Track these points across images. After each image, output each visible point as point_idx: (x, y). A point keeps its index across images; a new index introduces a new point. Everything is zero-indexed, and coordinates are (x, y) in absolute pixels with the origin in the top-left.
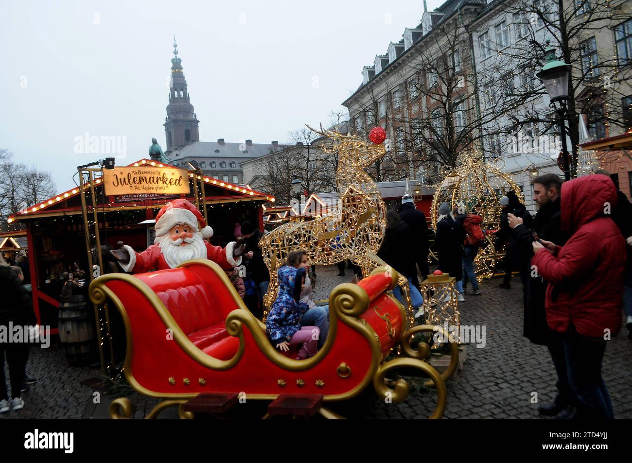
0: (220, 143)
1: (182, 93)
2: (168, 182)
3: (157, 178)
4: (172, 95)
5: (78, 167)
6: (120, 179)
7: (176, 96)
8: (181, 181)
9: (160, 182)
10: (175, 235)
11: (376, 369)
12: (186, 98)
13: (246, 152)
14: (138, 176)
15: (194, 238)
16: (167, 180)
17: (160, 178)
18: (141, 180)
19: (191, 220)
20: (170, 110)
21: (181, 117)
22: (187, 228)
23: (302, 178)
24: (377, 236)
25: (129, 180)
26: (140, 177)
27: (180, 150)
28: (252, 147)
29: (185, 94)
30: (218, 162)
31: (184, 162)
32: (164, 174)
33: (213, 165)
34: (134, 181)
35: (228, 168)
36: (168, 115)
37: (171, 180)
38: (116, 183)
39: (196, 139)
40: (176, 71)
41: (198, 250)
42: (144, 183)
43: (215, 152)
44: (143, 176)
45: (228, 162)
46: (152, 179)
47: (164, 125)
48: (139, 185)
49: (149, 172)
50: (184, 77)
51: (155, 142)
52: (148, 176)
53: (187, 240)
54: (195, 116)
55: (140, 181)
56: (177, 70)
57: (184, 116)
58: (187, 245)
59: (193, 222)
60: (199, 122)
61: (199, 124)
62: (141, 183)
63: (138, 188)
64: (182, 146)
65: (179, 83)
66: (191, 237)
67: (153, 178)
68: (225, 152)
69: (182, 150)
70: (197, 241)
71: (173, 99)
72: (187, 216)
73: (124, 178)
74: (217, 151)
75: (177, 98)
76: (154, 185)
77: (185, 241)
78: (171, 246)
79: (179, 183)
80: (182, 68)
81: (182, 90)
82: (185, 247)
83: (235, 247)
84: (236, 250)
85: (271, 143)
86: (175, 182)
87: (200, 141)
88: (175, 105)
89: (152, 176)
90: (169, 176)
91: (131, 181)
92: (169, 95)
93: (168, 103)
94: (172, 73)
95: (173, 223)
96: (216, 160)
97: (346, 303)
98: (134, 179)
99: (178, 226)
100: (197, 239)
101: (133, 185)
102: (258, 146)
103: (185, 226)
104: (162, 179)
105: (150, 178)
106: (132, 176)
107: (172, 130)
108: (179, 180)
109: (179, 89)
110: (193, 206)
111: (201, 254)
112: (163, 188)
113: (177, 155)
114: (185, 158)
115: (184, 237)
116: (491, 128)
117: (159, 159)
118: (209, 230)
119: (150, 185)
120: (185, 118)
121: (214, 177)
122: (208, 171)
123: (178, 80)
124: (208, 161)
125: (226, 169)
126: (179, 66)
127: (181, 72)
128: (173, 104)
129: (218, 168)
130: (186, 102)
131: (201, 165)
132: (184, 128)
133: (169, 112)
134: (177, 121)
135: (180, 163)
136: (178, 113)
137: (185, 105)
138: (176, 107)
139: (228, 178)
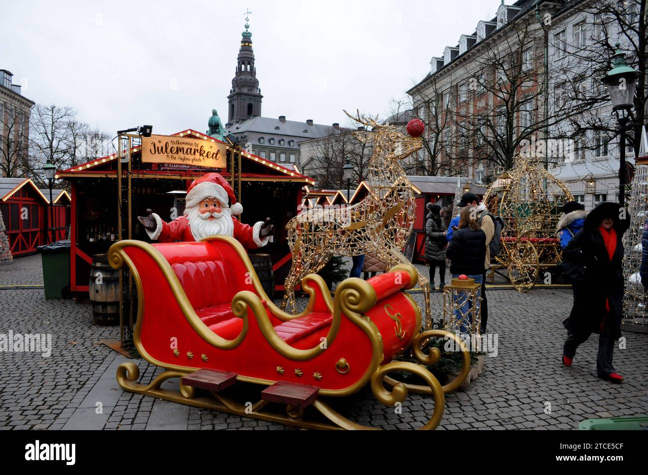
0: (281, 120)
1: (249, 67)
2: (205, 155)
3: (195, 149)
4: (239, 68)
5: (118, 132)
6: (158, 148)
7: (243, 70)
8: (218, 156)
9: (197, 154)
10: (204, 208)
11: (375, 369)
12: (253, 72)
13: (306, 131)
14: (175, 146)
15: (222, 213)
16: (204, 153)
17: (197, 150)
18: (179, 150)
19: (221, 195)
20: (235, 82)
21: (245, 90)
22: (217, 203)
23: (357, 164)
24: (404, 232)
25: (166, 149)
26: (177, 148)
27: (241, 123)
28: (312, 128)
29: (252, 68)
30: (277, 138)
31: (243, 136)
32: (202, 147)
33: (272, 141)
34: (171, 151)
35: (286, 146)
36: (233, 87)
37: (208, 153)
38: (153, 151)
39: (258, 114)
40: (245, 45)
41: (224, 226)
42: (181, 154)
43: (275, 129)
44: (181, 146)
45: (287, 139)
46: (189, 150)
47: (228, 97)
48: (175, 155)
49: (187, 143)
50: (252, 52)
51: (215, 113)
52: (186, 147)
53: (216, 214)
54: (260, 92)
55: (177, 151)
56: (247, 44)
57: (248, 90)
58: (215, 220)
59: (223, 197)
60: (262, 97)
61: (262, 99)
62: (178, 153)
63: (175, 158)
64: (244, 120)
65: (246, 57)
66: (219, 212)
67: (191, 149)
68: (285, 130)
69: (243, 123)
70: (225, 217)
71: (239, 72)
72: (218, 191)
73: (162, 147)
74: (277, 128)
75: (243, 72)
76: (191, 157)
77: (213, 215)
78: (199, 219)
79: (216, 157)
80: (251, 43)
81: (249, 63)
82: (213, 222)
83: (263, 227)
84: (264, 230)
85: (332, 125)
86: (213, 156)
87: (262, 116)
88: (241, 79)
89: (190, 147)
90: (206, 149)
91: (169, 150)
92: (236, 68)
93: (234, 76)
94: (242, 46)
95: (203, 196)
96: (274, 137)
97: (351, 298)
98: (171, 148)
99: (207, 200)
100: (225, 215)
101: (170, 154)
102: (318, 127)
103: (215, 200)
104: (199, 152)
105: (187, 150)
106: (170, 145)
107: (235, 103)
108: (217, 154)
109: (246, 62)
110: (225, 182)
111: (228, 230)
112: (199, 160)
113: (237, 128)
114: (245, 132)
115: (212, 211)
116: (554, 132)
117: (217, 130)
118: (238, 207)
119: (186, 156)
120: (250, 92)
121: (271, 154)
122: (266, 147)
123: (246, 54)
124: (267, 137)
125: (284, 147)
126: (249, 40)
127: (250, 46)
128: (239, 77)
129: (277, 145)
130: (252, 76)
131: (259, 140)
132: (247, 102)
133: (235, 85)
134: (241, 94)
135: (239, 136)
136: (243, 86)
137: (251, 79)
138: (241, 81)
139: (286, 155)
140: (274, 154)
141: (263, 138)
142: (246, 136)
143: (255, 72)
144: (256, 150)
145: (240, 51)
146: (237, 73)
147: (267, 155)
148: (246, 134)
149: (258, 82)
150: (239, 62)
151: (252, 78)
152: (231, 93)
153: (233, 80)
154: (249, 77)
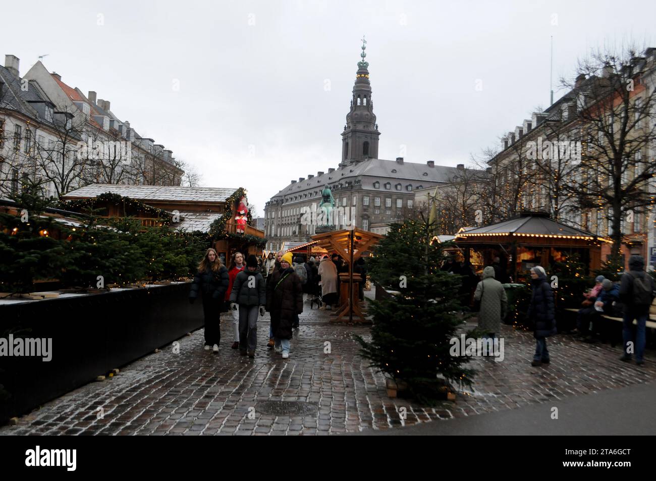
0: (398, 162)
1: (365, 100)
4: (354, 103)
7: (358, 104)
12: (369, 106)
13: (426, 174)
20: (350, 117)
21: (360, 127)
29: (369, 102)
30: (394, 183)
31: (357, 180)
33: (388, 186)
35: (404, 191)
36: (347, 124)
39: (375, 155)
40: (361, 76)
43: (392, 172)
45: (404, 184)
47: (342, 134)
50: (369, 84)
54: (377, 128)
56: (363, 75)
57: (364, 126)
60: (379, 134)
61: (379, 136)
64: (358, 162)
65: (362, 89)
68: (403, 173)
69: (357, 166)
71: (354, 107)
74: (394, 171)
75: (359, 106)
80: (368, 73)
81: (365, 97)
85: (456, 167)
87: (378, 158)
88: (356, 114)
92: (351, 102)
93: (349, 111)
94: (357, 78)
96: (390, 181)
102: (441, 169)
107: (350, 141)
109: (362, 95)
113: (351, 171)
114: (359, 176)
120: (366, 129)
121: (387, 199)
122: (381, 192)
123: (364, 87)
124: (382, 182)
125: (401, 192)
126: (364, 71)
127: (366, 77)
128: (354, 113)
129: (393, 190)
130: (368, 111)
131: (374, 185)
132: (363, 140)
133: (349, 121)
134: (356, 132)
135: (353, 180)
136: (359, 122)
137: (367, 115)
138: (357, 116)
139: (403, 202)
140: (390, 199)
141: (378, 183)
142: (359, 181)
143: (372, 106)
144: (371, 195)
145: (356, 83)
146: (351, 108)
147: (383, 201)
148: (360, 178)
149: (375, 117)
150: (354, 96)
151: (369, 113)
152: (345, 129)
153: (348, 116)
154: (366, 113)
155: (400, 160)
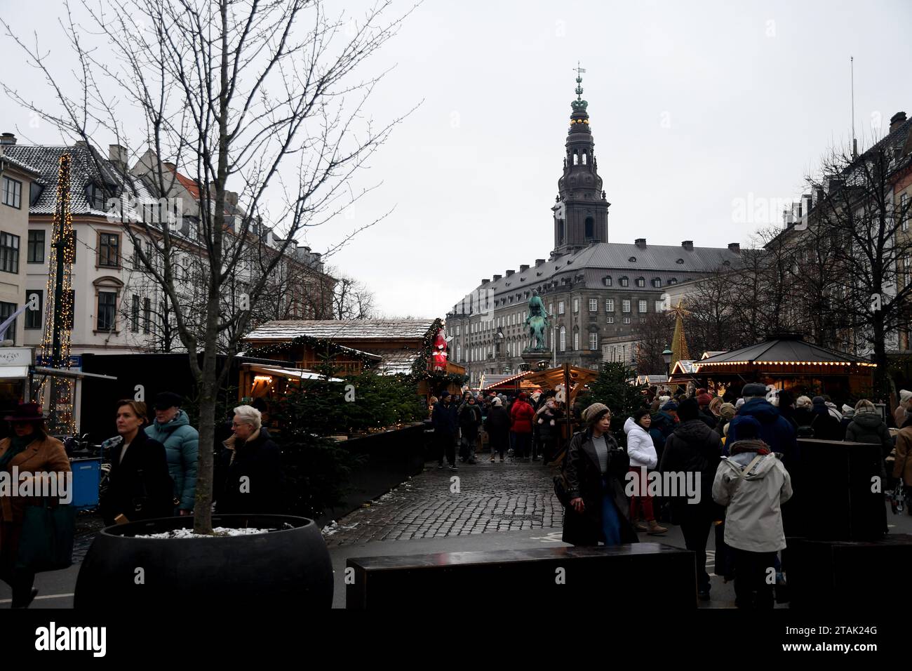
0: (639, 246)
1: (584, 156)
4: (570, 160)
7: (575, 163)
12: (592, 165)
13: (681, 261)
20: (563, 183)
21: (579, 197)
27: (575, 253)
28: (692, 254)
29: (590, 159)
30: (632, 277)
31: (578, 275)
33: (625, 282)
35: (650, 288)
36: (560, 192)
39: (603, 237)
40: (577, 122)
43: (630, 260)
45: (648, 277)
50: (590, 132)
54: (604, 196)
56: (580, 121)
57: (585, 195)
60: (608, 205)
61: (608, 208)
64: (579, 248)
65: (580, 140)
68: (645, 261)
71: (569, 167)
74: (632, 259)
75: (576, 166)
80: (587, 117)
81: (585, 152)
85: (727, 247)
87: (609, 241)
88: (572, 178)
92: (565, 161)
93: (561, 173)
94: (572, 125)
96: (628, 274)
102: (704, 252)
109: (580, 150)
113: (569, 262)
114: (580, 269)
120: (589, 200)
121: (624, 301)
122: (615, 291)
123: (581, 137)
124: (615, 276)
125: (645, 289)
126: (582, 114)
127: (585, 123)
128: (570, 177)
129: (632, 287)
130: (591, 173)
131: (604, 281)
132: (585, 215)
133: (563, 188)
134: (574, 204)
135: (572, 276)
136: (577, 190)
137: (589, 178)
138: (573, 181)
139: (648, 304)
140: (629, 302)
141: (609, 277)
142: (582, 277)
143: (595, 165)
144: (599, 297)
145: (571, 132)
146: (565, 169)
147: (618, 304)
148: (582, 273)
149: (601, 181)
150: (568, 151)
151: (591, 176)
152: (557, 201)
153: (560, 181)
154: (585, 175)
155: (641, 243)
